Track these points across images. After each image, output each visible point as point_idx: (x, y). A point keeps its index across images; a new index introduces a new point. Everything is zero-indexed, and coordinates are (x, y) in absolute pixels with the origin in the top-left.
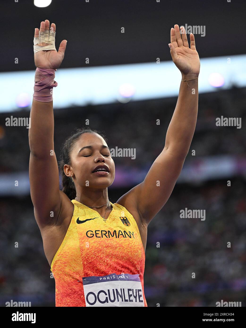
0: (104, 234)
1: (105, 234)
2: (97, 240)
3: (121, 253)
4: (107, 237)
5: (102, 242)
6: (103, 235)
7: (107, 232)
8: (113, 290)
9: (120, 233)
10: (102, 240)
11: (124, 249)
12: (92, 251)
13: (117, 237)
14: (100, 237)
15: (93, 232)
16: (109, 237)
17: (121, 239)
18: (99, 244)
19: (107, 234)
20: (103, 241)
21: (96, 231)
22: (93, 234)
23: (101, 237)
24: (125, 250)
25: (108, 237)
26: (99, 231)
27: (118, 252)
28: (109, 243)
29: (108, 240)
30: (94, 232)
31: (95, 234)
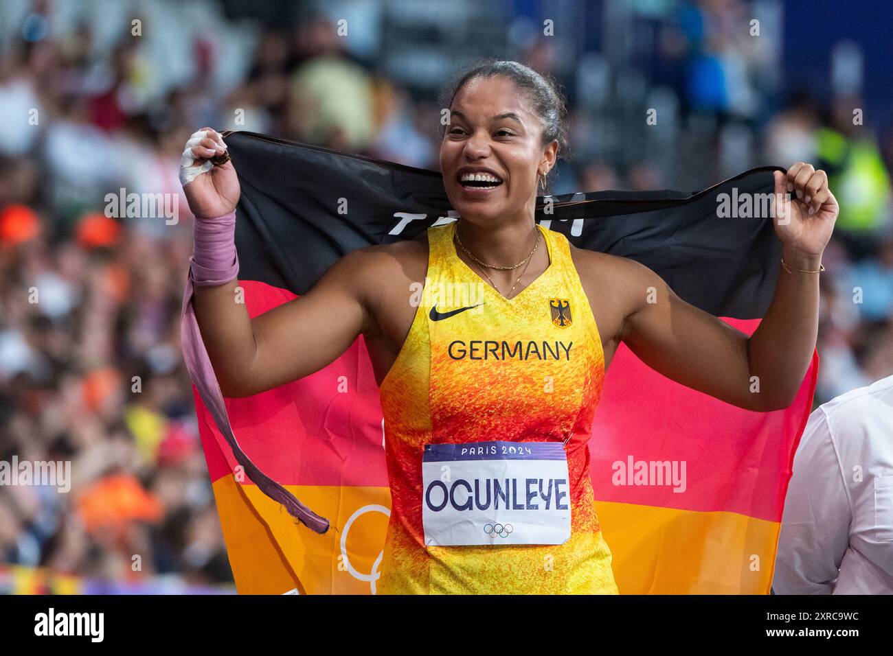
0: (490, 350)
1: (493, 351)
2: (471, 367)
3: (527, 397)
4: (498, 359)
5: (484, 372)
6: (488, 352)
7: (500, 346)
8: (488, 481)
9: (532, 348)
10: (484, 366)
11: (535, 388)
12: (455, 392)
13: (524, 358)
14: (480, 359)
15: (464, 345)
16: (503, 359)
17: (533, 363)
18: (476, 376)
19: (499, 351)
20: (484, 369)
21: (472, 342)
22: (465, 351)
23: (483, 358)
24: (537, 390)
25: (500, 357)
26: (480, 342)
27: (519, 394)
28: (499, 374)
29: (498, 366)
30: (468, 344)
31: (468, 351)
